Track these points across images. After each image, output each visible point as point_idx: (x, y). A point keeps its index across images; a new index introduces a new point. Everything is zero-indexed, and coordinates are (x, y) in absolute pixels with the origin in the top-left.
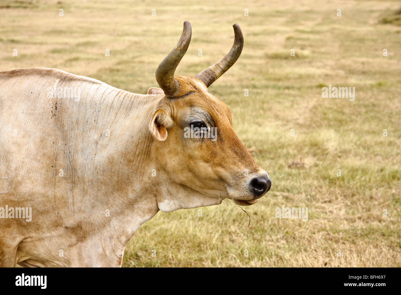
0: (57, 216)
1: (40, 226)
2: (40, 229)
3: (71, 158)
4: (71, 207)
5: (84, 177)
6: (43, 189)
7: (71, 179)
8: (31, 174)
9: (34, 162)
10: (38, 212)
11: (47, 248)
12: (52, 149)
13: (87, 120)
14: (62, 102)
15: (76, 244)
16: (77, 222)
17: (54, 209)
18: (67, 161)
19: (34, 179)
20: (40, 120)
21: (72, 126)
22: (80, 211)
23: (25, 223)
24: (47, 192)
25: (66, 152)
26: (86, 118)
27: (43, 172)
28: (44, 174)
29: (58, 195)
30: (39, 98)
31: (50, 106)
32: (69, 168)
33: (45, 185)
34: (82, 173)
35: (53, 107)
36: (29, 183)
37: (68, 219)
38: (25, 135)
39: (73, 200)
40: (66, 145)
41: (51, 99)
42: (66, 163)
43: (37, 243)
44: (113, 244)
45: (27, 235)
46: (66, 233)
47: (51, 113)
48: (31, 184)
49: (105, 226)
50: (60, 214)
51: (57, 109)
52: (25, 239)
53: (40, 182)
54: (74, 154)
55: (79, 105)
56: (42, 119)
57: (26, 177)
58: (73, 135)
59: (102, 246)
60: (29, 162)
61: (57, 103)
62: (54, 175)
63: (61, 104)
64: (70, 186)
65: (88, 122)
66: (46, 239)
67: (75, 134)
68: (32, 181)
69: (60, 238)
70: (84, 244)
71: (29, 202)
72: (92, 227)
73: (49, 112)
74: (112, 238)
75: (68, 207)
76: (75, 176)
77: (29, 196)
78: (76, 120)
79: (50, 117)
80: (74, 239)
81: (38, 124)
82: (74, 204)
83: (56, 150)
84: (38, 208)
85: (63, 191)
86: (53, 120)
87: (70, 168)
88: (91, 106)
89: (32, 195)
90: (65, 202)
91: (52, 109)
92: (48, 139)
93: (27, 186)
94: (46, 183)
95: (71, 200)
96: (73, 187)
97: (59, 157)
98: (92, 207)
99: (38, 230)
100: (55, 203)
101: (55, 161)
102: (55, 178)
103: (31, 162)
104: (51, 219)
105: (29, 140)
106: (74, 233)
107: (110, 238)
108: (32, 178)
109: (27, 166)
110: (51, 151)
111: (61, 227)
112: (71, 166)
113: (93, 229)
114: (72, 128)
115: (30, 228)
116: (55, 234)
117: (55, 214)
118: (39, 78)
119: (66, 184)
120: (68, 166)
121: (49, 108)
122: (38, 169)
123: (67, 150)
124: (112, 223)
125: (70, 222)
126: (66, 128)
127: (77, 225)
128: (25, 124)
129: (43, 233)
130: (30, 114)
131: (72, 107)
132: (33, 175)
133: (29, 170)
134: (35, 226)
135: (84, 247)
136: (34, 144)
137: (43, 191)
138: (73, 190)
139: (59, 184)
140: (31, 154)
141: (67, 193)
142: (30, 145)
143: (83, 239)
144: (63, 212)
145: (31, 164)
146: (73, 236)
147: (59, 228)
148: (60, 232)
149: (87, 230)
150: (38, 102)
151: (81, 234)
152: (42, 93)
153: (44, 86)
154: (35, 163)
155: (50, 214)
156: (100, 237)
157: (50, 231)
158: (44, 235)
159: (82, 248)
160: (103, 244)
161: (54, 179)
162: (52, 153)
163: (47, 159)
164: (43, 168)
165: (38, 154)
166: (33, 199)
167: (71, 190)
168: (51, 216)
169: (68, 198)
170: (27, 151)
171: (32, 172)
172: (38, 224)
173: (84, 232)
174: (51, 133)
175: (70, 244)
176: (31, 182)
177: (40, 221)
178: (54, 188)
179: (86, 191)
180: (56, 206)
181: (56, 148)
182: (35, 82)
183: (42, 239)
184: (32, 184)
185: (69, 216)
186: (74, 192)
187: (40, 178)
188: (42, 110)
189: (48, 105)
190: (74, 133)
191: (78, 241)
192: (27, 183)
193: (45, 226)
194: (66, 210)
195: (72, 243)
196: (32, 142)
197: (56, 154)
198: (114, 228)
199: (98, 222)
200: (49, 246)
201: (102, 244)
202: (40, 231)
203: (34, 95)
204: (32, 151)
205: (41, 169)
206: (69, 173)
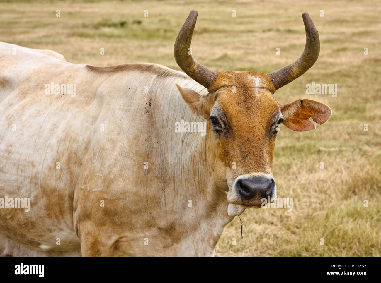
0: (150, 216)
1: (134, 226)
2: (134, 228)
3: (163, 156)
4: (163, 207)
5: (174, 177)
6: (135, 188)
7: (163, 178)
8: (123, 172)
9: (126, 159)
10: (131, 211)
11: (142, 248)
12: (144, 147)
13: (175, 117)
14: (155, 98)
15: (171, 246)
16: (170, 223)
17: (146, 209)
18: (159, 159)
19: (126, 177)
20: (135, 117)
21: (163, 123)
22: (172, 211)
23: (119, 222)
24: (139, 191)
25: (158, 150)
26: (175, 116)
27: (135, 170)
28: (136, 172)
29: (151, 194)
30: (135, 94)
31: (144, 103)
32: (160, 167)
33: (137, 184)
34: (172, 173)
35: (147, 103)
36: (121, 181)
37: (161, 219)
38: (120, 131)
39: (165, 201)
40: (158, 143)
41: (146, 95)
42: (158, 161)
43: (132, 243)
44: (204, 247)
45: (122, 235)
46: (159, 235)
47: (145, 110)
48: (122, 182)
49: (196, 228)
50: (152, 214)
51: (151, 105)
52: (121, 238)
53: (132, 180)
54: (165, 152)
55: (170, 102)
56: (137, 116)
57: (119, 175)
58: (164, 132)
59: (195, 248)
60: (122, 160)
61: (151, 99)
62: (146, 173)
63: (154, 100)
64: (162, 186)
65: (176, 120)
66: (140, 239)
67: (166, 132)
68: (124, 179)
69: (154, 239)
70: (179, 246)
71: (121, 201)
72: (184, 229)
73: (143, 109)
74: (203, 241)
75: (161, 207)
76: (166, 175)
77: (120, 194)
78: (166, 117)
79: (143, 113)
80: (169, 241)
81: (132, 121)
82: (166, 204)
83: (149, 147)
84: (130, 208)
85: (155, 190)
86: (146, 117)
87: (162, 167)
88: (179, 103)
89: (124, 193)
90: (157, 202)
91: (146, 106)
92: (140, 136)
93: (119, 184)
94: (138, 182)
95: (163, 200)
96: (165, 187)
97: (151, 155)
98: (183, 208)
99: (132, 230)
100: (147, 202)
101: (146, 158)
102: (147, 177)
103: (124, 160)
104: (144, 218)
105: (123, 137)
106: (168, 234)
107: (201, 241)
108: (124, 176)
109: (119, 163)
110: (143, 149)
111: (154, 228)
112: (162, 165)
113: (186, 231)
114: (163, 126)
115: (124, 227)
116: (149, 235)
117: (147, 214)
118: (138, 74)
119: (158, 183)
120: (159, 165)
121: (143, 105)
122: (130, 167)
123: (159, 148)
124: (201, 226)
125: (163, 223)
126: (157, 126)
127: (170, 226)
128: (121, 120)
129: (137, 233)
130: (127, 110)
131: (164, 104)
132: (125, 172)
133: (121, 168)
134: (128, 226)
135: (179, 249)
136: (128, 141)
137: (134, 190)
138: (165, 189)
139: (151, 183)
140: (124, 151)
141: (159, 193)
142: (123, 142)
143: (178, 240)
144: (155, 213)
145: (123, 162)
146: (167, 237)
147: (152, 228)
148: (154, 233)
149: (180, 231)
150: (134, 98)
151: (175, 235)
152: (138, 89)
153: (142, 82)
154: (128, 160)
155: (143, 214)
156: (193, 239)
157: (143, 231)
158: (138, 236)
159: (177, 250)
160: (196, 246)
161: (145, 178)
162: (144, 151)
163: (139, 157)
164: (135, 166)
165: (130, 151)
166: (124, 198)
167: (163, 190)
168: (144, 216)
169: (160, 198)
170: (120, 148)
171: (124, 169)
172: (131, 224)
173: (178, 234)
174: (144, 130)
175: (165, 245)
176: (122, 180)
177: (134, 221)
178: (146, 187)
179: (176, 191)
180: (148, 206)
181: (148, 146)
182: (134, 78)
183: (137, 239)
184: (124, 182)
185: (161, 216)
186: (166, 191)
187: (131, 176)
188: (137, 107)
189: (143, 101)
190: (164, 131)
191: (173, 242)
192: (119, 181)
193: (139, 226)
194: (159, 211)
195: (167, 244)
196: (126, 139)
197: (148, 151)
198: (204, 231)
199: (189, 224)
200: (144, 247)
201: (194, 246)
202: (134, 231)
203: (132, 90)
204: (125, 148)
205: (133, 167)
206: (160, 172)
